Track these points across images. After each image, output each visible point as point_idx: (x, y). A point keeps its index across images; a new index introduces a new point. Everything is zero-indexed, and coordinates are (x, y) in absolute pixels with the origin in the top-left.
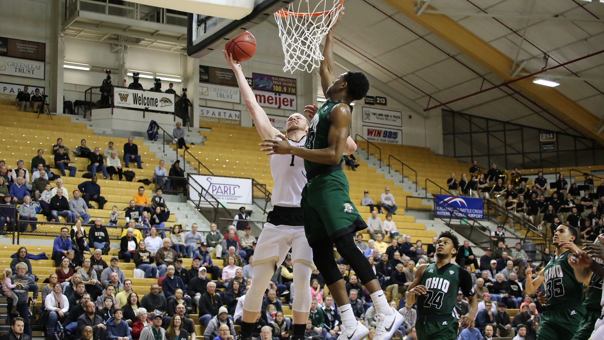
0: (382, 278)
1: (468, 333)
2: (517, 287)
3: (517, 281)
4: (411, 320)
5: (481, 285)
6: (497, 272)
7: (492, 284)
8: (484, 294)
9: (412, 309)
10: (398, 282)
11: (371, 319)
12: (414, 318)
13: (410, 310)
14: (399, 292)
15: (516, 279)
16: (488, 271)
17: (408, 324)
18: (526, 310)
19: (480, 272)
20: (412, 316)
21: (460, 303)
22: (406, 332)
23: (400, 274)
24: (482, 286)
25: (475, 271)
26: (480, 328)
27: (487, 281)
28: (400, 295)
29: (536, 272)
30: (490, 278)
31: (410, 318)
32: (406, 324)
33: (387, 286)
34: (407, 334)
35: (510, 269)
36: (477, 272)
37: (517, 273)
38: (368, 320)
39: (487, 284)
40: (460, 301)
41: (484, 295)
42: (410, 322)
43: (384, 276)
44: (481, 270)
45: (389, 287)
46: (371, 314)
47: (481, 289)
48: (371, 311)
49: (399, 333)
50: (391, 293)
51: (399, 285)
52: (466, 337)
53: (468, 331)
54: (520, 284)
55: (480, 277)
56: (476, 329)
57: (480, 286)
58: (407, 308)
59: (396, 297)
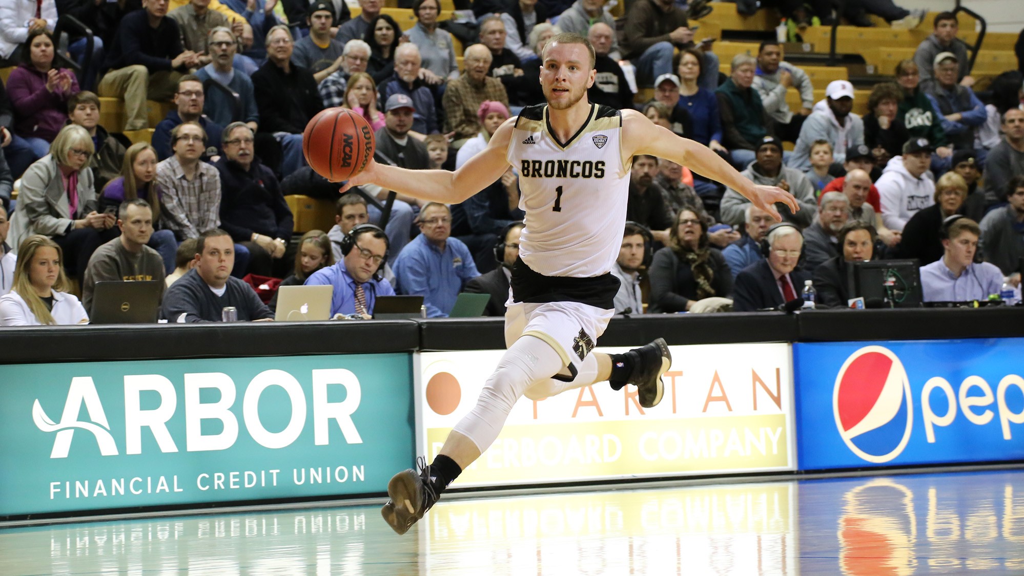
0: (84, 40)
1: (421, 261)
2: (615, 79)
3: (615, 56)
4: (199, 210)
5: (479, 71)
6: (540, 20)
7: (520, 72)
8: (483, 106)
9: (204, 165)
10: (144, 56)
11: (40, 205)
12: (210, 201)
13: (197, 167)
14: (150, 97)
15: (612, 50)
16: (505, 16)
17: (186, 222)
18: (646, 169)
19: (473, 20)
20: (201, 190)
21: (403, 142)
22: (179, 254)
23: (155, 25)
24: (482, 75)
25: (454, 17)
26: (470, 237)
27: (502, 56)
28: (156, 109)
29: (692, 23)
30: (514, 45)
31: (193, 200)
32: (180, 224)
33: (105, 71)
34: (182, 262)
35: (590, 13)
36: (463, 21)
37: (619, 27)
38: (30, 209)
39: (501, 71)
40: (401, 135)
41: (485, 111)
42: (195, 215)
43: (89, 31)
44: (478, 15)
45: (111, 76)
46: (39, 187)
47: (478, 87)
48: (43, 175)
49: (151, 256)
50: (121, 100)
51: (151, 71)
52: (416, 273)
53: (425, 251)
54: (628, 69)
55: (475, 40)
56: (452, 240)
57: (476, 76)
58: (185, 162)
59: (138, 116)
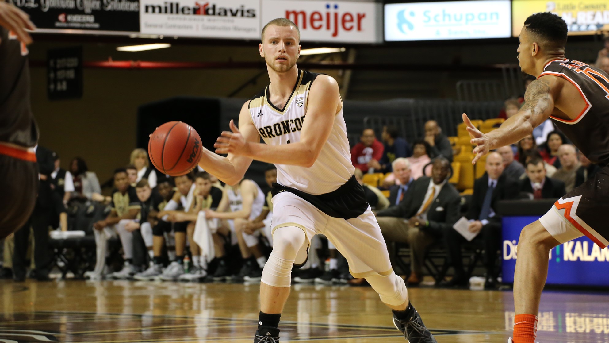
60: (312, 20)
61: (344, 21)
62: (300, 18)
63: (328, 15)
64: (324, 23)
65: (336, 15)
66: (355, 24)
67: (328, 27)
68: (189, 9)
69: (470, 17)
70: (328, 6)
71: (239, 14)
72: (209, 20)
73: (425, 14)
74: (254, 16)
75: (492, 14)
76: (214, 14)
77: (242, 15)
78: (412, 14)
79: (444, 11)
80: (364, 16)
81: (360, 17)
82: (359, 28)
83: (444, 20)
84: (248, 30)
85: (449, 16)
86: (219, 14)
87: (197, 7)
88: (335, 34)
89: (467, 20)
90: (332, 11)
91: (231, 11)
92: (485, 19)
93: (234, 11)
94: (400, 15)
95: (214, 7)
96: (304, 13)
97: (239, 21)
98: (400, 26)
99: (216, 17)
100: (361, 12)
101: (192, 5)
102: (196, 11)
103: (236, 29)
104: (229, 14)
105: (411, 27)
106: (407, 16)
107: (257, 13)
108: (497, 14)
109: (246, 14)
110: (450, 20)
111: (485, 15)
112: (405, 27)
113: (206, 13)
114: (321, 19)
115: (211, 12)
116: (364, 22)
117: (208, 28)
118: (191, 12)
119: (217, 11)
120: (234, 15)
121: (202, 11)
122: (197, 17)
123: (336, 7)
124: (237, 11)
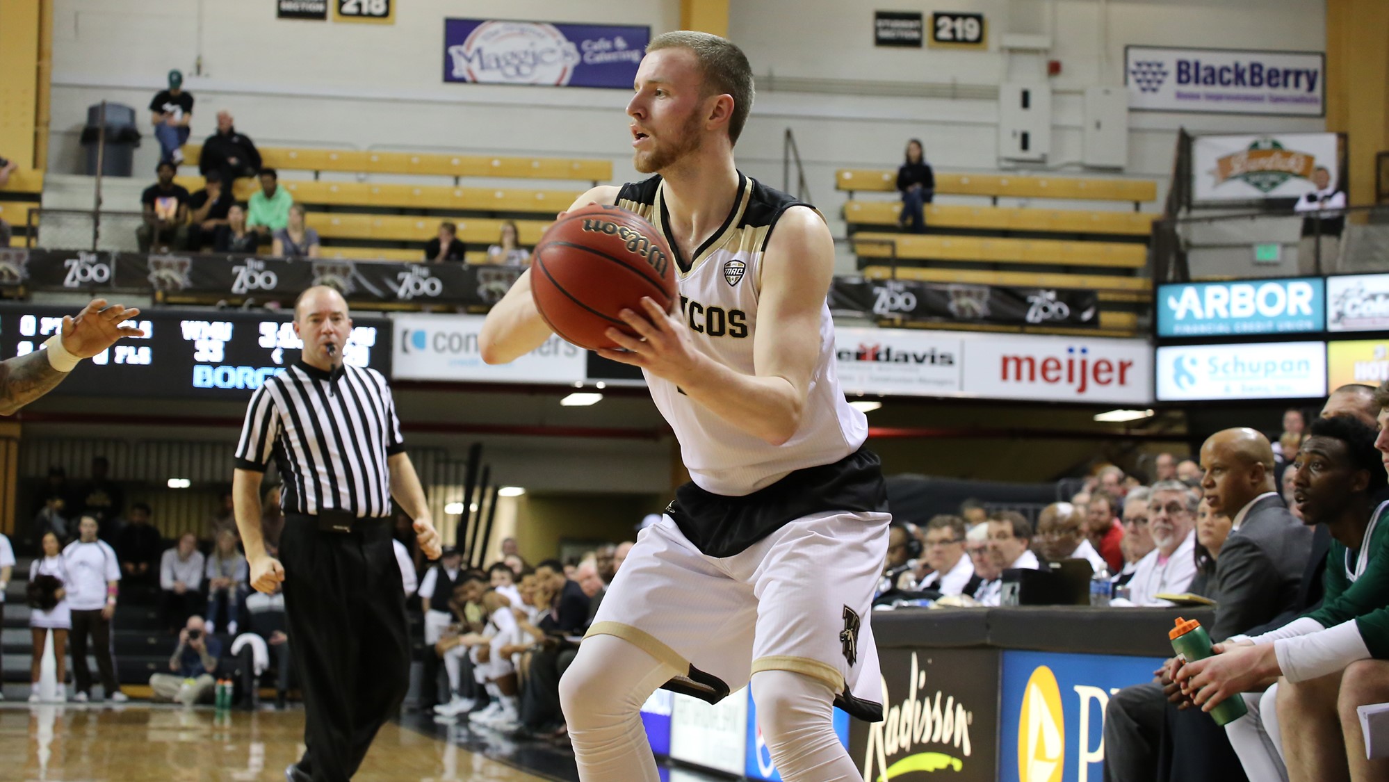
60: (1045, 369)
61: (1096, 371)
62: (1025, 367)
63: (1071, 363)
64: (1064, 373)
65: (1084, 363)
66: (1115, 375)
67: (1071, 379)
68: (849, 353)
69: (1270, 367)
70: (1071, 350)
71: (928, 360)
72: (880, 369)
73: (1211, 361)
74: (951, 362)
75: (1299, 364)
76: (888, 359)
77: (933, 360)
78: (1193, 362)
79: (1235, 358)
80: (1130, 364)
81: (1124, 367)
82: (1122, 381)
83: (1235, 370)
84: (941, 383)
85: (1243, 365)
86: (896, 360)
87: (862, 351)
88: (1082, 389)
89: (1266, 371)
90: (1077, 357)
91: (915, 356)
92: (1291, 369)
93: (920, 355)
94: (1178, 363)
95: (888, 352)
96: (1031, 361)
97: (926, 369)
98: (1177, 379)
99: (891, 365)
100: (1126, 359)
101: (854, 348)
102: (860, 356)
103: (922, 381)
104: (912, 360)
105: (1191, 380)
106: (1186, 364)
107: (957, 359)
108: (1307, 363)
109: (938, 360)
110: (1243, 370)
111: (1291, 363)
112: (1184, 380)
113: (876, 357)
114: (1059, 367)
115: (883, 357)
116: (1130, 373)
117: (878, 380)
118: (853, 357)
119: (893, 355)
120: (919, 361)
121: (869, 355)
122: (861, 364)
123: (1084, 351)
124: (924, 357)
